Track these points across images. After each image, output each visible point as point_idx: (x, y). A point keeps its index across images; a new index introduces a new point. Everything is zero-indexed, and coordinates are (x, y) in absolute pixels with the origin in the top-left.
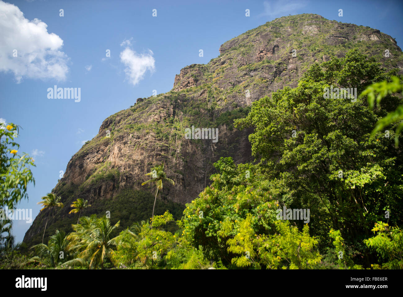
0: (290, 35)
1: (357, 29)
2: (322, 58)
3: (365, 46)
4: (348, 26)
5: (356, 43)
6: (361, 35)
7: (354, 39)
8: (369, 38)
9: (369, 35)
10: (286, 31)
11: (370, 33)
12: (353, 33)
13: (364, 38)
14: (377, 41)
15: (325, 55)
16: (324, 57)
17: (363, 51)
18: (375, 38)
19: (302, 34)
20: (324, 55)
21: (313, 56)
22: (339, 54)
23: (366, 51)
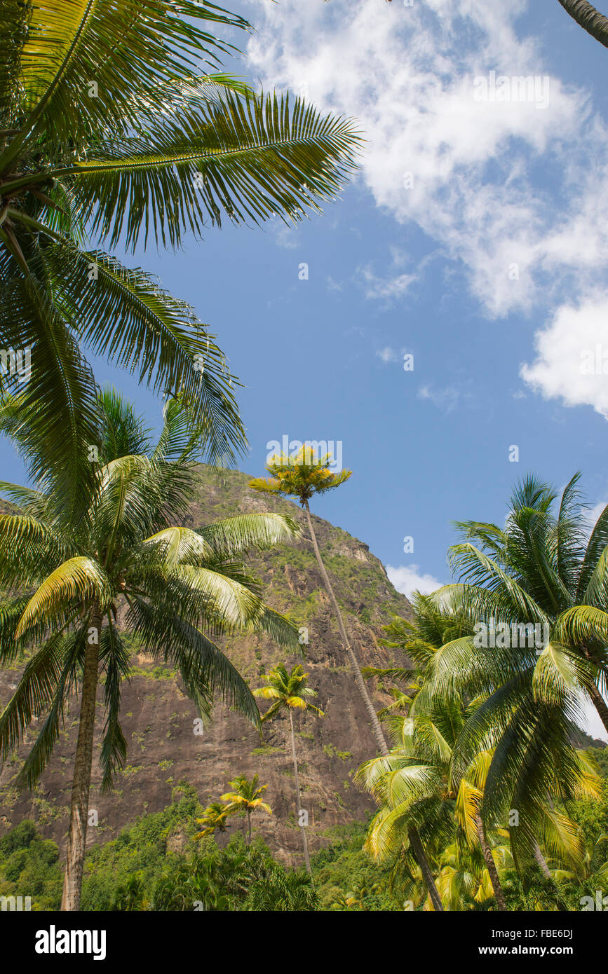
0: (214, 503)
1: (333, 531)
2: (283, 569)
3: (349, 567)
4: (318, 522)
5: (333, 556)
6: (341, 545)
7: (329, 548)
8: (353, 553)
9: (353, 549)
10: (207, 493)
11: (355, 546)
12: (327, 536)
13: (345, 552)
14: (365, 563)
15: (289, 565)
16: (287, 567)
17: (345, 575)
18: (363, 558)
19: (239, 510)
20: (288, 563)
21: (266, 560)
22: (312, 570)
23: (351, 576)
